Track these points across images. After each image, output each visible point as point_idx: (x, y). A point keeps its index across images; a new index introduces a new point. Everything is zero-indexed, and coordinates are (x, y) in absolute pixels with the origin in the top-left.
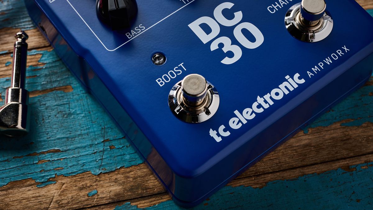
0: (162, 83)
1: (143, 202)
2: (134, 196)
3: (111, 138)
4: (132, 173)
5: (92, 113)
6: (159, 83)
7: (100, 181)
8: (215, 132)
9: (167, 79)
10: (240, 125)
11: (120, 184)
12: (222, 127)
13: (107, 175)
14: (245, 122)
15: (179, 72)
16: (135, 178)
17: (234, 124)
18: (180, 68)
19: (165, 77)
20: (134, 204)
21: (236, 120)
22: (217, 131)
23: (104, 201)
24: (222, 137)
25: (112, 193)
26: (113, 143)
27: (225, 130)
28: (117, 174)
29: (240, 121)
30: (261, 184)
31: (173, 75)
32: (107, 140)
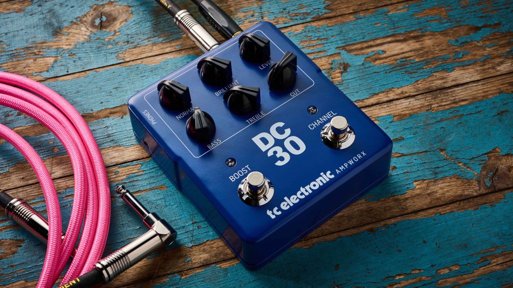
0: (233, 179)
1: (225, 264)
2: (218, 260)
3: (198, 221)
4: (216, 244)
5: (182, 204)
6: (231, 179)
7: (192, 251)
8: (271, 212)
9: (237, 177)
10: (288, 207)
11: (207, 253)
12: (276, 208)
13: (197, 247)
14: (292, 205)
15: (246, 171)
16: (217, 248)
17: (284, 206)
18: (246, 169)
19: (236, 175)
20: (218, 266)
21: (286, 204)
22: (272, 211)
23: (197, 265)
24: (276, 215)
25: (202, 260)
26: (200, 224)
27: (278, 211)
28: (204, 246)
29: (288, 204)
30: (309, 245)
31: (241, 174)
32: (195, 223)
